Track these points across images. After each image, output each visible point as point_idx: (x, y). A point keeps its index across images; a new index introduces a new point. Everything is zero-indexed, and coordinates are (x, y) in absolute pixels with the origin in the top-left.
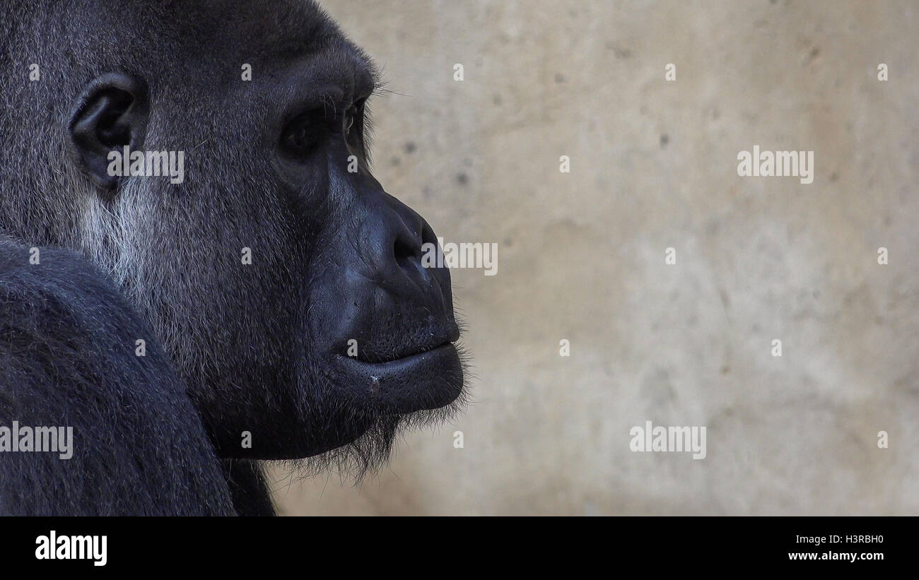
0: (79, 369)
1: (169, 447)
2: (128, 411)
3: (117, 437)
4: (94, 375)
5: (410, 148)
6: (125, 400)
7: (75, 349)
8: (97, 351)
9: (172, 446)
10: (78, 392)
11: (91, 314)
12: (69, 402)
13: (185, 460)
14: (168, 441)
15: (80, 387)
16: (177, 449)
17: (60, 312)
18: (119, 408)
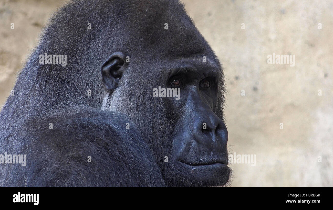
0: (118, 151)
1: (149, 180)
2: (136, 166)
3: (132, 176)
4: (124, 153)
5: (237, 78)
6: (134, 162)
7: (117, 145)
8: (125, 145)
9: (150, 179)
10: (118, 159)
11: (123, 132)
12: (114, 163)
13: (155, 185)
14: (149, 178)
15: (119, 158)
16: (152, 181)
17: (112, 132)
18: (132, 165)
